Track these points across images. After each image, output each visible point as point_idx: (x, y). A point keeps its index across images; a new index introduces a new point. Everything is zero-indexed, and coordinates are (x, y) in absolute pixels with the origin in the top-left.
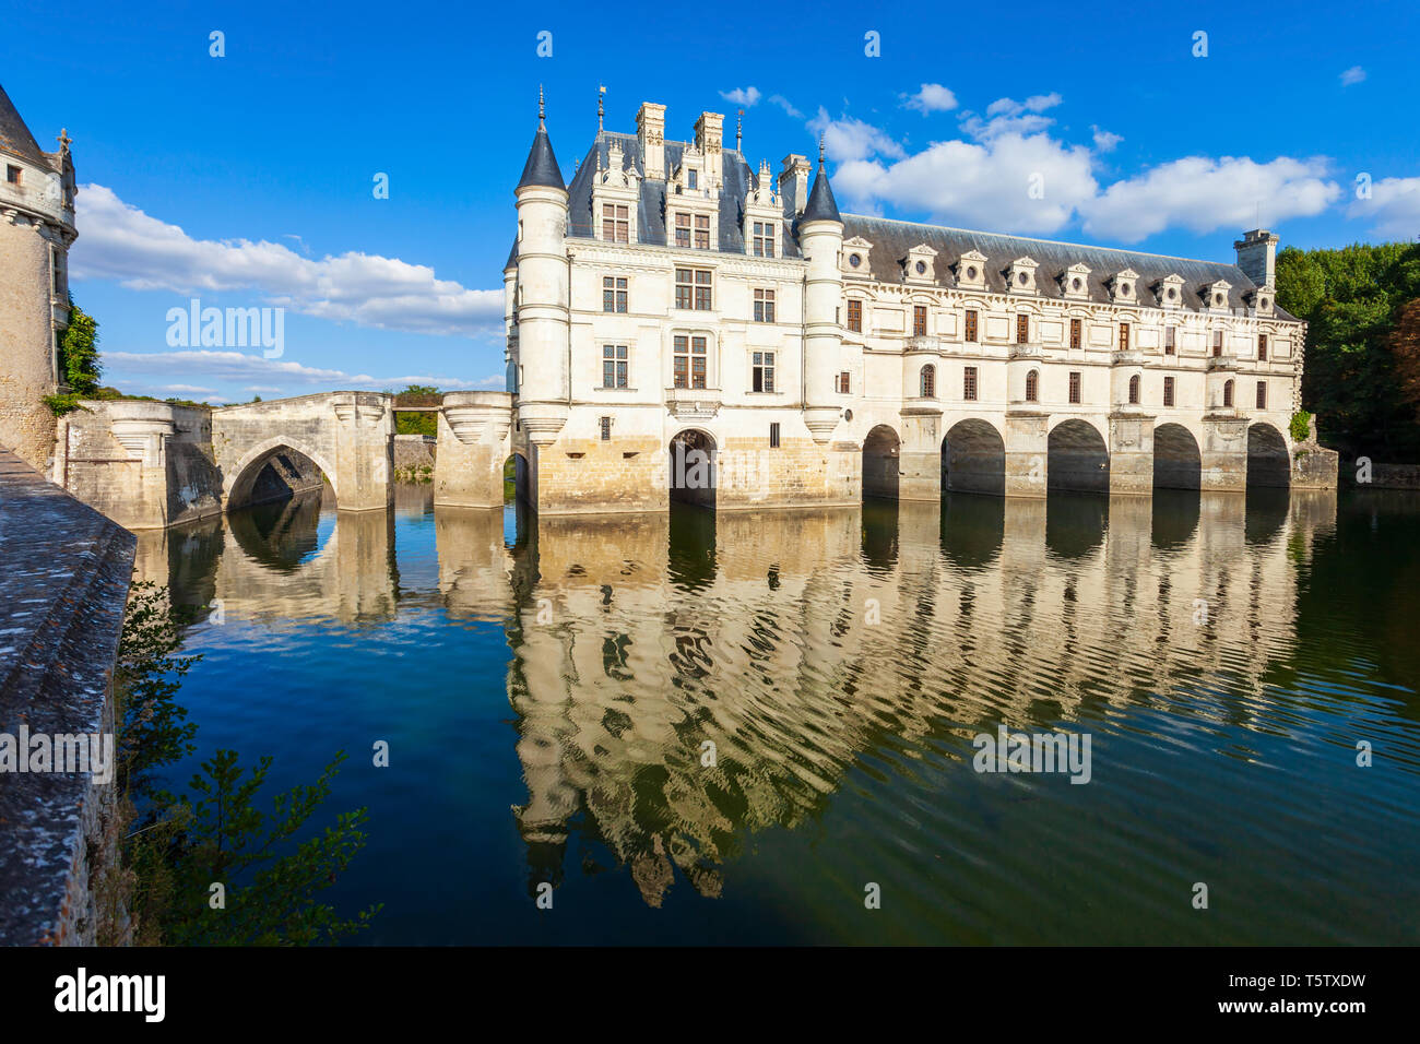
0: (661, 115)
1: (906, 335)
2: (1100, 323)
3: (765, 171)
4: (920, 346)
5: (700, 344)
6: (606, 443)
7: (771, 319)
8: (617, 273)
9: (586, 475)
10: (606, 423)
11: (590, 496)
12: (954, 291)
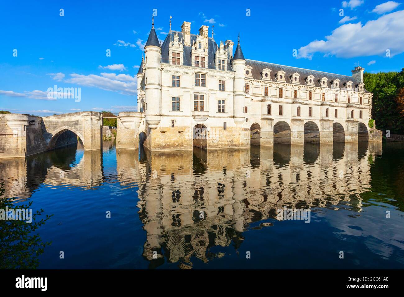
0: (189, 26)
1: (262, 95)
2: (317, 93)
3: (222, 44)
4: (267, 99)
5: (202, 97)
6: (173, 128)
7: (224, 90)
8: (176, 74)
9: (167, 138)
10: (173, 122)
11: (168, 145)
12: (276, 82)
